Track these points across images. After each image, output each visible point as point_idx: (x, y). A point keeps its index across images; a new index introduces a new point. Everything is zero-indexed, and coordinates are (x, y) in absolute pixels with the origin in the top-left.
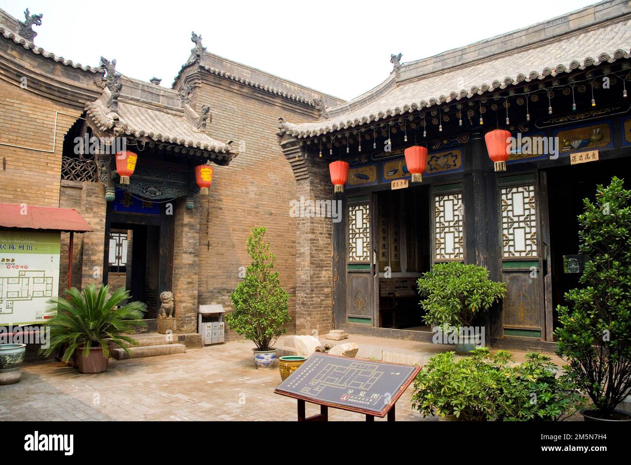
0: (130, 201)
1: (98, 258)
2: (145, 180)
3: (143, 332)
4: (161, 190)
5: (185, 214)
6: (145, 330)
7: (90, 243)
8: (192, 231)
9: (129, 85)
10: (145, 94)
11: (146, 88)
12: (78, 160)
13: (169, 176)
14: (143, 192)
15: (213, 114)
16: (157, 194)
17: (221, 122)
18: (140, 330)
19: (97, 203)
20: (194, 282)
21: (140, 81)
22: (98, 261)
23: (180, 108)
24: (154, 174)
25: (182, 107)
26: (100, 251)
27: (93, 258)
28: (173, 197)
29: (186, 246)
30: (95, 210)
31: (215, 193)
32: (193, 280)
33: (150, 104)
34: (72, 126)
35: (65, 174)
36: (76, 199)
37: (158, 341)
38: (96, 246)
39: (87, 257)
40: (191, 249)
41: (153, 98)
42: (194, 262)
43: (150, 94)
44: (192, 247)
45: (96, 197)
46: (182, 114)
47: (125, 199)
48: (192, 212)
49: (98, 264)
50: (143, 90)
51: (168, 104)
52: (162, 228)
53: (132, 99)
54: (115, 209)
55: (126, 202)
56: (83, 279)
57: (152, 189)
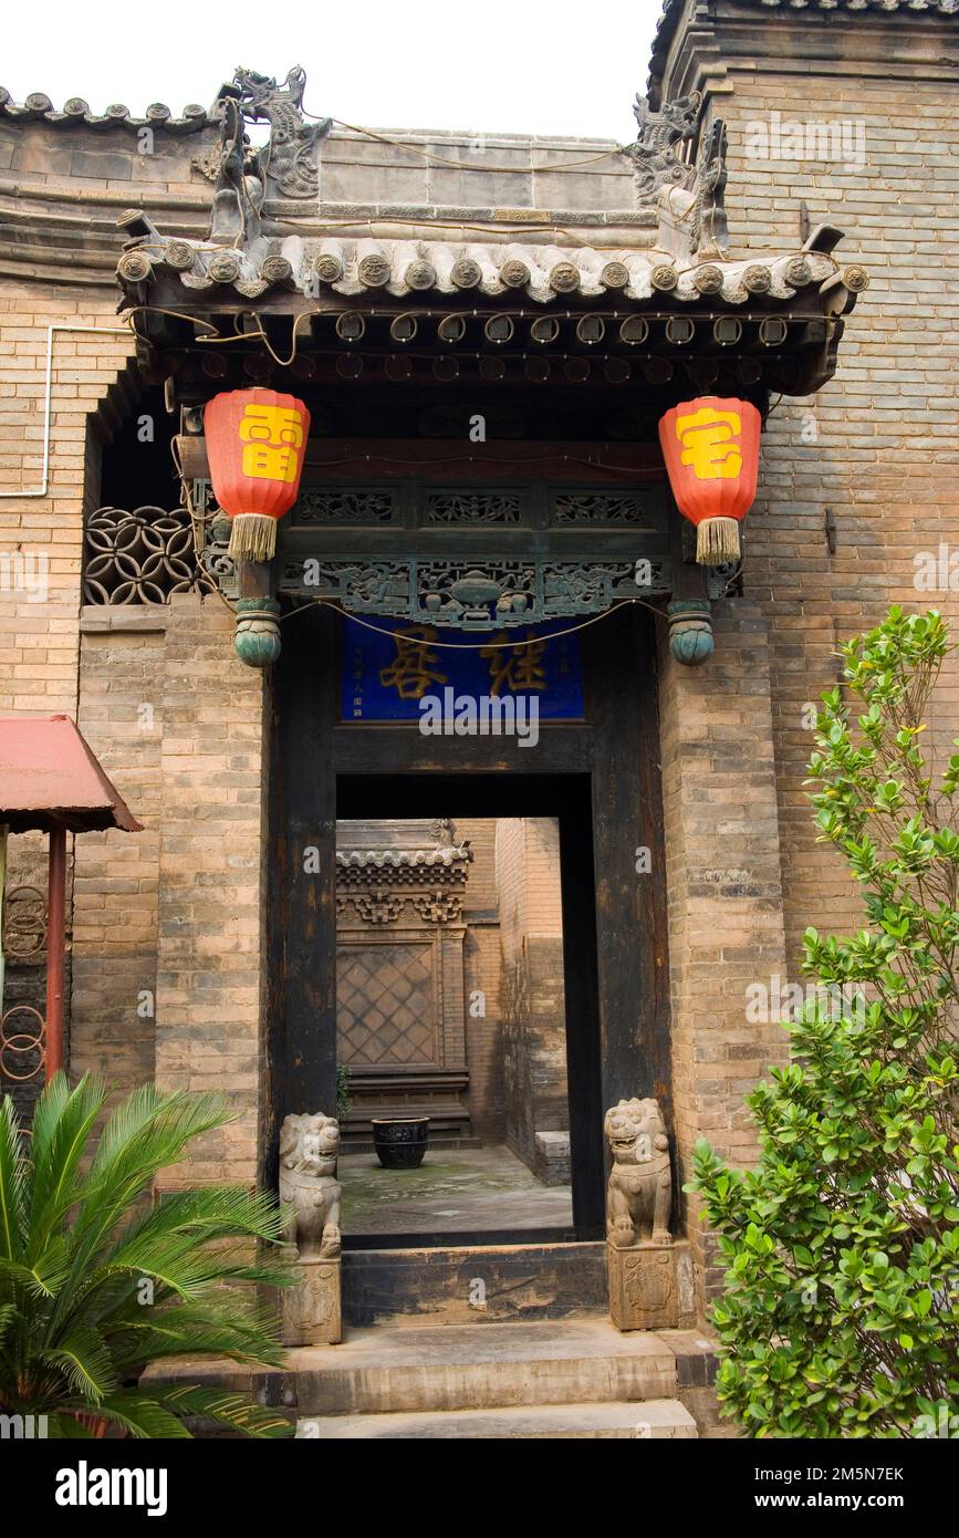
0: (428, 666)
1: (229, 945)
2: (430, 545)
3: (531, 1313)
4: (521, 580)
5: (681, 691)
6: (543, 1303)
7: (190, 875)
8: (733, 776)
9: (371, 161)
10: (453, 183)
11: (454, 157)
12: (160, 516)
13: (560, 511)
14: (423, 604)
15: (811, 205)
16: (504, 603)
17: (867, 233)
18: (513, 1297)
19: (218, 684)
20: (763, 1045)
21: (424, 132)
22: (233, 958)
23: (635, 210)
24: (482, 512)
25: (645, 204)
26: (239, 912)
27: (209, 943)
28: (593, 609)
29: (706, 855)
30: (208, 715)
31: (867, 579)
32: (760, 1034)
33: (480, 218)
34: (120, 373)
35: (100, 582)
36: (150, 683)
37: (553, 1382)
38: (222, 884)
39: (178, 941)
40: (735, 873)
41: (492, 191)
42: (759, 937)
43: (476, 179)
44: (738, 857)
45: (210, 655)
46: (646, 234)
47: (401, 665)
48: (720, 680)
49: (231, 973)
50: (440, 168)
51: (572, 204)
52: (597, 782)
53: (389, 215)
54: (358, 713)
55: (405, 676)
56: (158, 1049)
57: (475, 581)
